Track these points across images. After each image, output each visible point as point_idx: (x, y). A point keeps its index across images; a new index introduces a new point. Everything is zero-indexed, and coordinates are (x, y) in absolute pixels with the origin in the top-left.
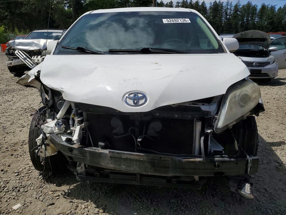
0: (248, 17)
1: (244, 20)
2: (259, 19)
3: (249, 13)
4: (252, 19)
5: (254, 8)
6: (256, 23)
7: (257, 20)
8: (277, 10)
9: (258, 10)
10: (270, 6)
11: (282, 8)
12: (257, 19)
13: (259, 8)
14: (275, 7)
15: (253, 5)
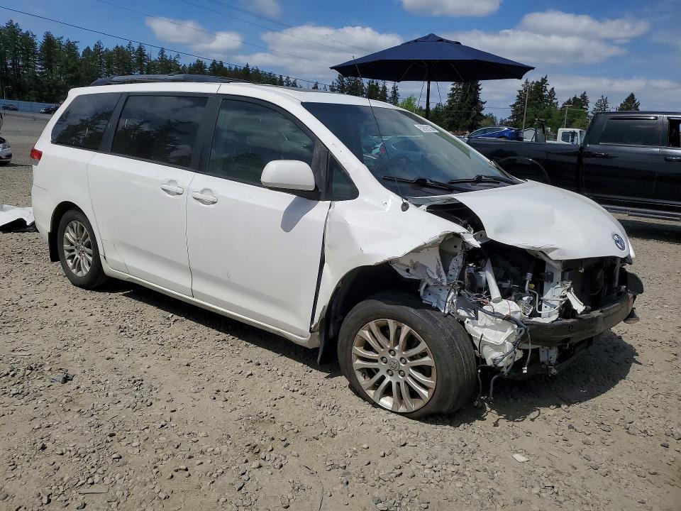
0: (15, 58)
1: (6, 64)
2: (45, 68)
3: (16, 49)
4: (28, 66)
5: (28, 40)
6: (38, 75)
7: (41, 69)
8: (80, 52)
9: (38, 46)
10: (64, 42)
11: (92, 49)
12: (39, 68)
13: (39, 40)
14: (76, 44)
15: (24, 31)
